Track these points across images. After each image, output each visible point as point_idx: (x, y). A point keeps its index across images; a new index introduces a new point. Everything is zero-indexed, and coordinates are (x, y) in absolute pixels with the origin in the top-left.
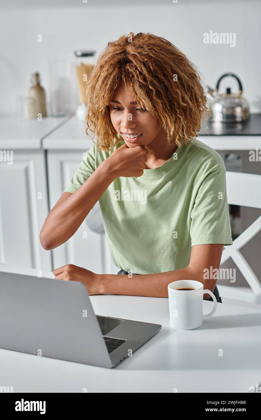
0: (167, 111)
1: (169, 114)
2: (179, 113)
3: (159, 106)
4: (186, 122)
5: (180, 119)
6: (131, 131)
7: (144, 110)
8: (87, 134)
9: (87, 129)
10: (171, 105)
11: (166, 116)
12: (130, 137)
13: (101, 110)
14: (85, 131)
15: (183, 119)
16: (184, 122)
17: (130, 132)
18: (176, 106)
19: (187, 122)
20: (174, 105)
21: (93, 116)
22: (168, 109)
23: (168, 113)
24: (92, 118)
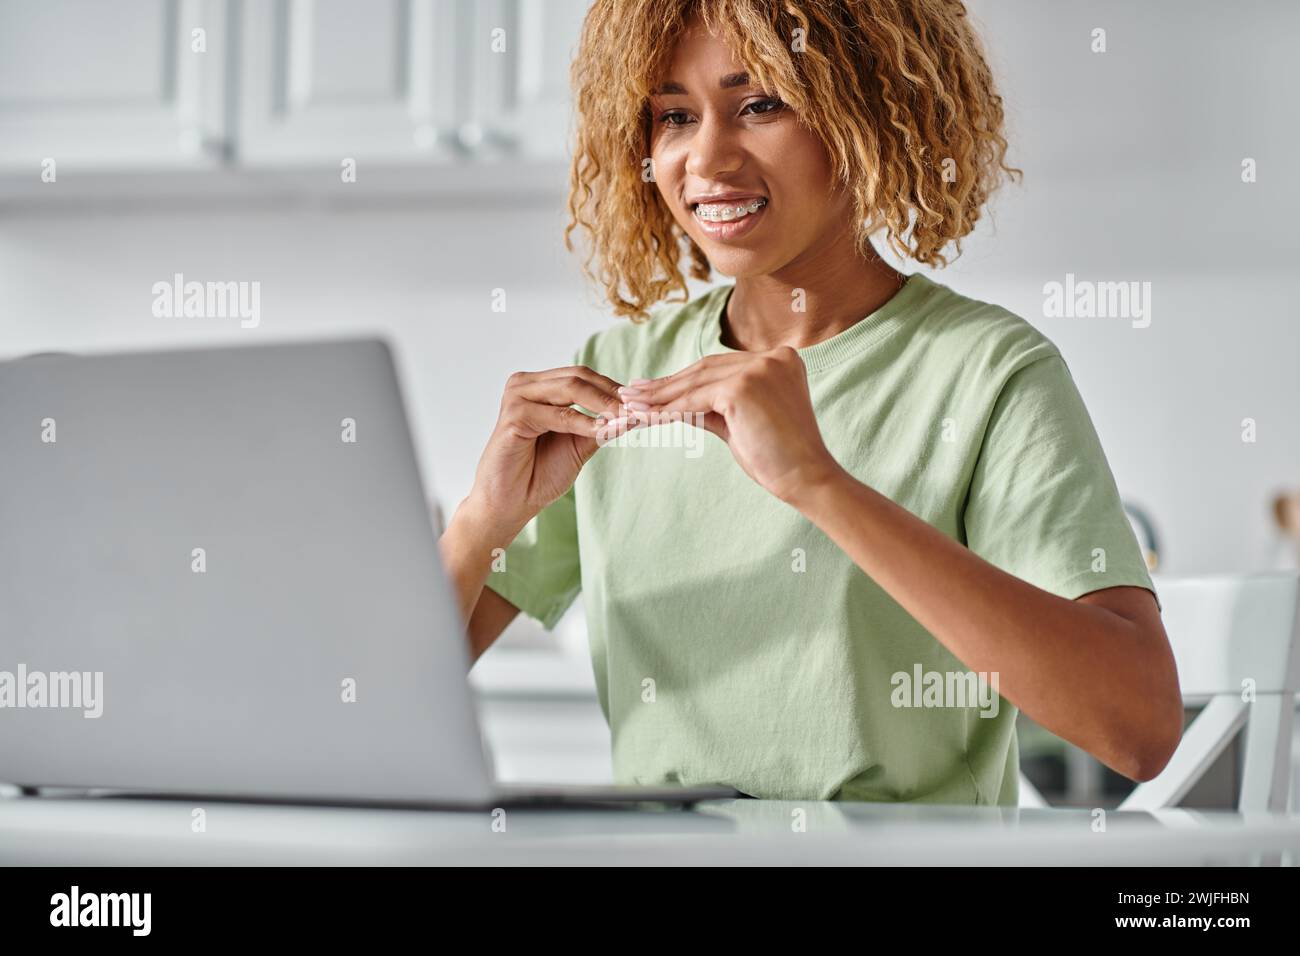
0: (854, 108)
1: (861, 118)
2: (897, 117)
3: (823, 84)
4: (922, 151)
5: (900, 136)
6: (723, 187)
7: (769, 107)
8: (569, 245)
9: (570, 229)
10: (870, 83)
11: (848, 129)
12: (719, 220)
13: (620, 127)
14: (564, 238)
15: (913, 136)
16: (917, 152)
17: (719, 190)
18: (886, 90)
19: (925, 152)
20: (881, 86)
21: (590, 172)
22: (855, 97)
23: (857, 114)
24: (587, 177)
